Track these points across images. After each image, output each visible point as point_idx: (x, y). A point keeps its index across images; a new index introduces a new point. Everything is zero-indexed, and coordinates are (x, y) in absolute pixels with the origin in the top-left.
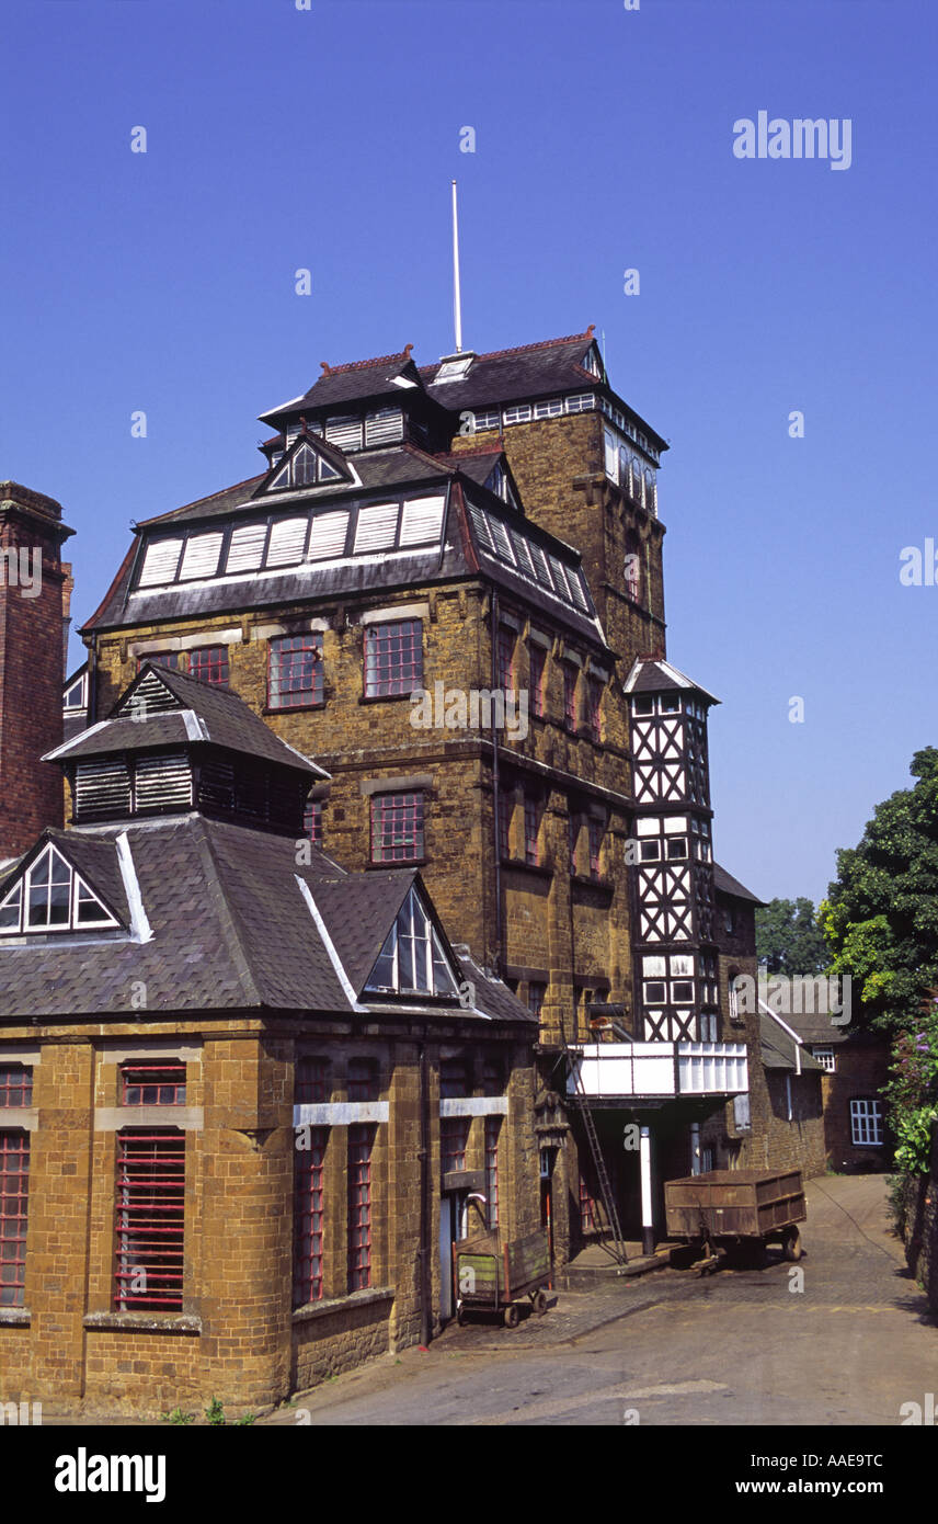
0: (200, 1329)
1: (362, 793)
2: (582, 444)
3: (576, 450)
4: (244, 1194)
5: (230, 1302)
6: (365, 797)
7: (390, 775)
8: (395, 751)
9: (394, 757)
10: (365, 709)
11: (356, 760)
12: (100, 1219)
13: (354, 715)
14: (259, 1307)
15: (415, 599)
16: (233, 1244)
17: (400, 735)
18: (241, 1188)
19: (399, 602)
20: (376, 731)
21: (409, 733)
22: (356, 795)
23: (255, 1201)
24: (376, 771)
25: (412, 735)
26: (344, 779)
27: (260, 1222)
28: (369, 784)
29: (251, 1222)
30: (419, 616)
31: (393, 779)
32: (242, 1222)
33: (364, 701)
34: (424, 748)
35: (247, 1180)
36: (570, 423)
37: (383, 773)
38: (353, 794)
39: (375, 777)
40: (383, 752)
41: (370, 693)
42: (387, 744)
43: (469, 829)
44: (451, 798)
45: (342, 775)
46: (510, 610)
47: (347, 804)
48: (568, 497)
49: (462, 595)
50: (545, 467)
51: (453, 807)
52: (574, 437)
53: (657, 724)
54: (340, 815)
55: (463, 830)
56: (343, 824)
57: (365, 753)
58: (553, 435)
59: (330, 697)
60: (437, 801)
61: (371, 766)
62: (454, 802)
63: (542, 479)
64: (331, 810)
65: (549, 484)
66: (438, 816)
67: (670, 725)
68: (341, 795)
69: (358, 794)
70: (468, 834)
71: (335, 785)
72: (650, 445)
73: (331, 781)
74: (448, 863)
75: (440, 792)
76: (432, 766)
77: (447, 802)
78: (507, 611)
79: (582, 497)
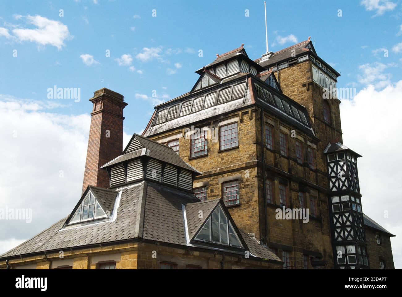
1: (219, 183)
3: (303, 74)
6: (220, 184)
7: (228, 176)
8: (229, 167)
9: (229, 169)
10: (220, 154)
11: (217, 172)
13: (216, 157)
15: (235, 116)
17: (231, 162)
19: (230, 117)
20: (223, 161)
21: (234, 161)
22: (217, 184)
24: (223, 175)
25: (235, 161)
28: (221, 179)
30: (237, 121)
31: (229, 177)
33: (219, 152)
34: (238, 165)
36: (300, 65)
37: (225, 175)
38: (216, 183)
39: (223, 177)
40: (226, 168)
41: (222, 148)
42: (227, 165)
43: (254, 192)
44: (248, 182)
45: (213, 177)
46: (270, 118)
47: (214, 187)
48: (300, 89)
49: (250, 112)
50: (292, 81)
51: (248, 185)
52: (301, 70)
53: (337, 163)
54: (212, 191)
55: (252, 192)
56: (213, 194)
57: (219, 169)
58: (295, 70)
59: (209, 152)
60: (243, 183)
61: (222, 173)
62: (249, 183)
63: (292, 85)
64: (209, 189)
65: (294, 86)
66: (244, 188)
67: (341, 163)
68: (212, 184)
69: (218, 183)
70: (253, 194)
71: (211, 181)
72: (333, 74)
73: (210, 179)
74: (247, 205)
75: (244, 180)
76: (241, 171)
77: (247, 183)
78: (269, 119)
79: (305, 88)
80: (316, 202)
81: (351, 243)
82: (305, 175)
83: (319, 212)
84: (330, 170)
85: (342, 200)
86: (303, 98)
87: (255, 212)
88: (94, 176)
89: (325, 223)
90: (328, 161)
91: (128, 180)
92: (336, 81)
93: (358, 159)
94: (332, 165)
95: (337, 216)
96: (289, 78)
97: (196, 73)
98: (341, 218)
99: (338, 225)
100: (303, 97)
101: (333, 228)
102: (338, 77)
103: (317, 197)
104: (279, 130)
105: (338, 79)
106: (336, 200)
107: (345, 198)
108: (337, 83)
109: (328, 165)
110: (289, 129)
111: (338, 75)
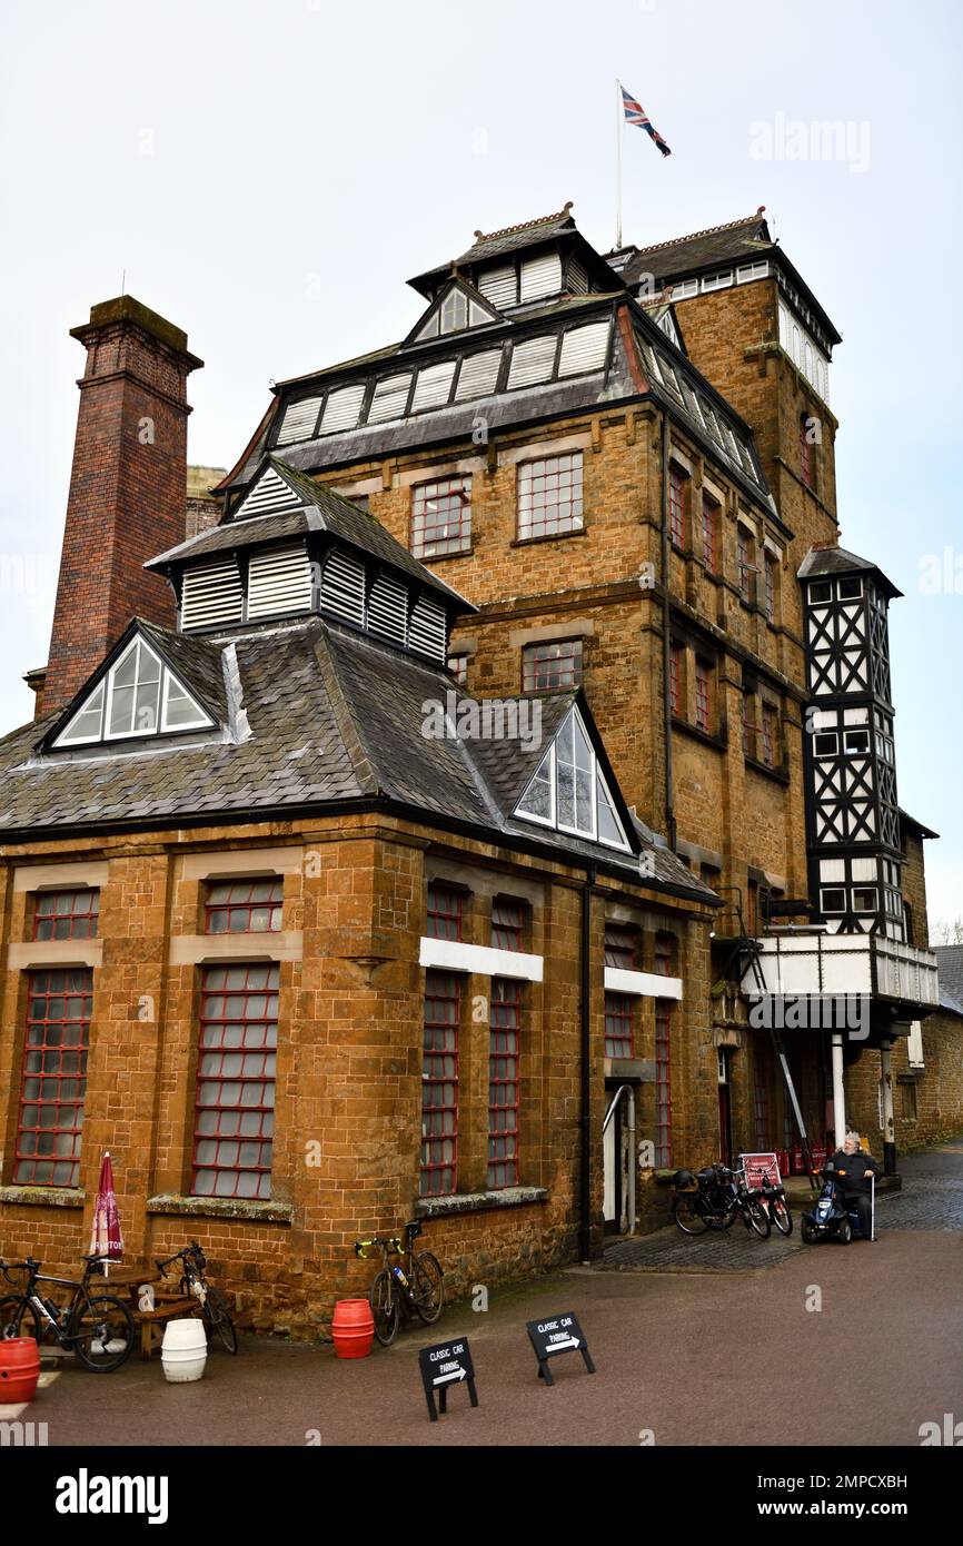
0: (292, 1220)
1: (512, 646)
2: (753, 314)
3: (748, 320)
4: (352, 1043)
5: (331, 1184)
6: (515, 649)
7: (544, 623)
8: (551, 596)
9: (549, 602)
10: (519, 552)
11: (507, 609)
12: (172, 1077)
13: (504, 560)
14: (370, 1193)
15: (574, 430)
16: (336, 1107)
17: (558, 579)
18: (349, 1034)
19: (557, 435)
20: (528, 575)
21: (567, 576)
22: (506, 648)
23: (366, 1051)
24: (528, 620)
25: (571, 578)
26: (492, 630)
27: (372, 1080)
28: (519, 636)
29: (361, 1080)
30: (580, 447)
31: (547, 627)
32: (350, 1079)
33: (516, 545)
34: (583, 590)
35: (356, 1024)
36: (741, 293)
37: (537, 621)
38: (502, 647)
39: (527, 626)
40: (537, 598)
41: (524, 534)
42: (542, 589)
43: (636, 678)
44: (615, 645)
45: (492, 626)
46: (682, 447)
47: (496, 657)
48: (738, 370)
49: (630, 419)
50: (714, 341)
51: (617, 655)
52: (744, 307)
53: (836, 611)
54: (487, 671)
55: (628, 679)
56: (489, 680)
57: (516, 601)
59: (478, 543)
60: (598, 648)
61: (522, 614)
62: (618, 650)
63: (710, 354)
64: (477, 666)
65: (717, 358)
66: (599, 665)
67: (851, 611)
68: (489, 648)
69: (507, 646)
70: (635, 684)
71: (483, 637)
72: (824, 335)
73: (478, 634)
74: (611, 718)
75: (601, 639)
76: (592, 610)
77: (609, 650)
78: (679, 448)
79: (754, 368)
80: (774, 725)
81: (864, 851)
82: (757, 638)
83: (781, 754)
84: (814, 631)
85: (846, 723)
86: (746, 399)
87: (637, 743)
88: (95, 595)
89: (796, 787)
90: (809, 603)
91: (252, 612)
92: (828, 358)
93: (894, 601)
94: (821, 615)
95: (827, 767)
96: (702, 331)
97: (407, 285)
98: (838, 774)
99: (828, 794)
100: (748, 395)
101: (813, 804)
102: (835, 346)
103: (779, 711)
104: (701, 490)
105: (836, 350)
106: (822, 720)
107: (856, 717)
108: (830, 364)
109: (808, 614)
110: (725, 489)
111: (835, 338)
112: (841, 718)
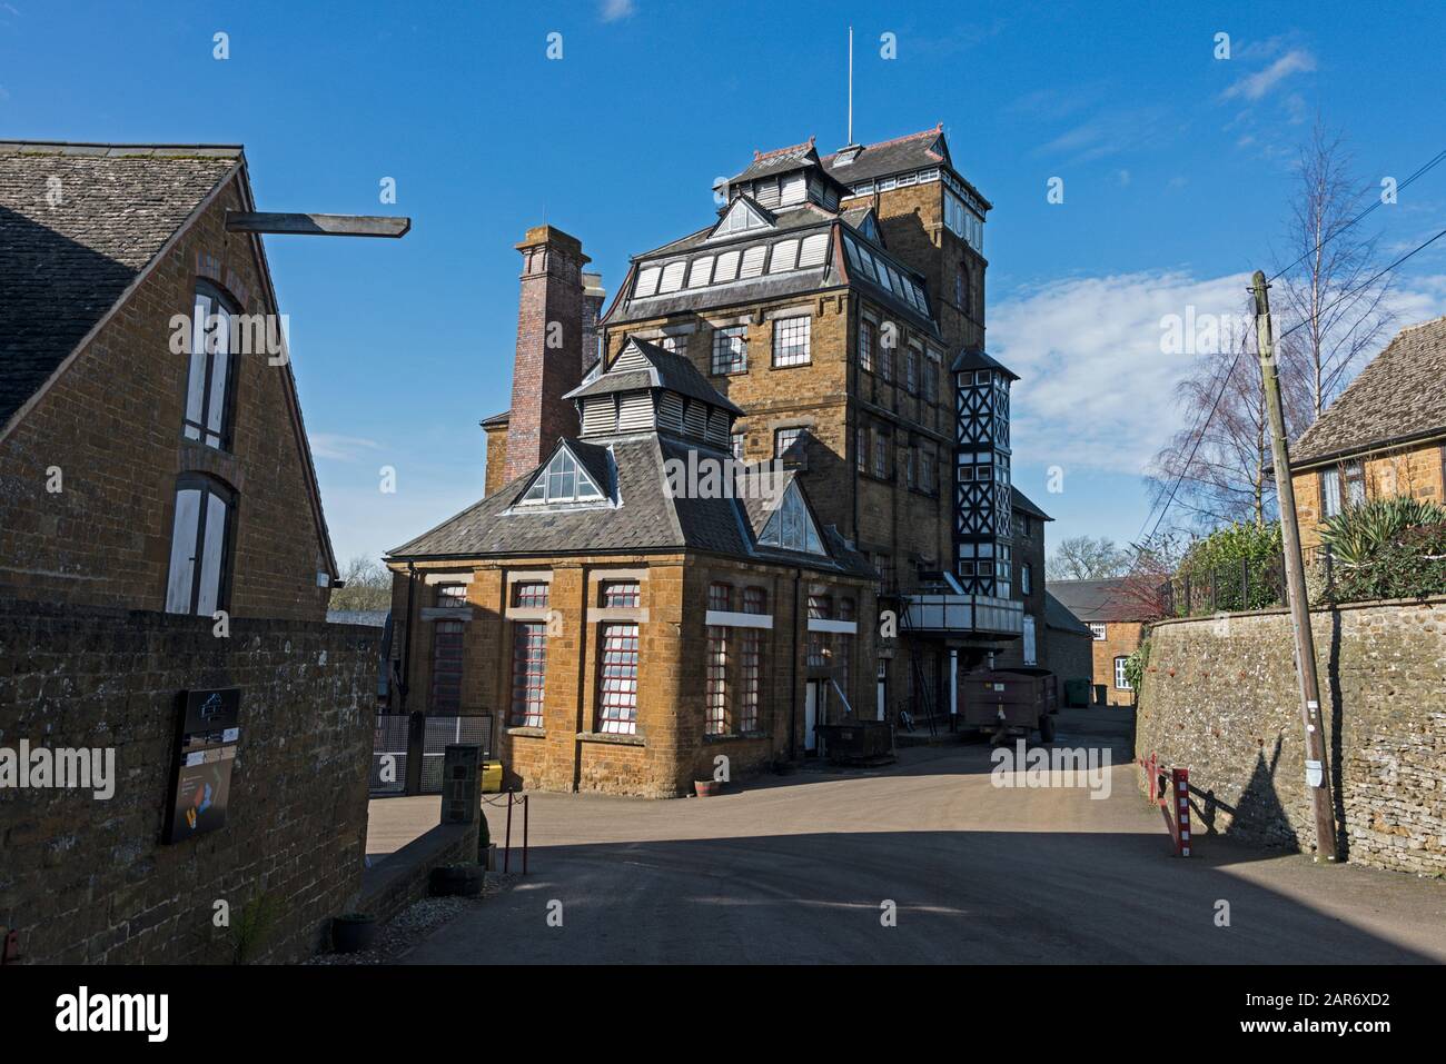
1: (769, 428)
2: (929, 203)
3: (925, 207)
6: (771, 431)
7: (788, 416)
8: (791, 400)
9: (790, 405)
10: (775, 374)
11: (766, 407)
13: (766, 378)
15: (806, 302)
17: (795, 392)
19: (795, 304)
20: (779, 388)
21: (800, 390)
22: (765, 429)
24: (778, 414)
25: (802, 391)
26: (758, 419)
28: (774, 423)
30: (809, 313)
31: (789, 419)
33: (773, 369)
34: (809, 399)
36: (922, 189)
37: (783, 415)
39: (778, 418)
40: (783, 402)
41: (777, 362)
42: (786, 396)
43: (838, 452)
44: (826, 432)
45: (757, 417)
46: (871, 307)
47: (759, 435)
49: (837, 300)
51: (827, 438)
52: (923, 199)
53: (975, 391)
54: (755, 442)
55: (833, 452)
56: (756, 448)
57: (772, 403)
58: (910, 198)
59: (750, 367)
60: (817, 433)
61: (775, 411)
62: (828, 434)
64: (749, 440)
65: (905, 231)
66: (817, 443)
67: (983, 392)
68: (756, 430)
69: (767, 428)
71: (752, 423)
72: (979, 206)
73: (750, 420)
75: (819, 428)
76: (814, 411)
77: (824, 435)
81: (986, 539)
82: (919, 414)
83: (936, 483)
84: (961, 403)
85: (979, 461)
86: (922, 259)
89: (945, 502)
90: (959, 386)
91: (622, 426)
92: (983, 220)
93: (1013, 383)
94: (966, 394)
95: (966, 489)
98: (972, 492)
99: (966, 505)
100: (923, 256)
101: (957, 509)
102: (987, 212)
105: (988, 215)
106: (965, 459)
107: (984, 457)
108: (983, 224)
109: (958, 393)
111: (987, 207)
112: (975, 459)
